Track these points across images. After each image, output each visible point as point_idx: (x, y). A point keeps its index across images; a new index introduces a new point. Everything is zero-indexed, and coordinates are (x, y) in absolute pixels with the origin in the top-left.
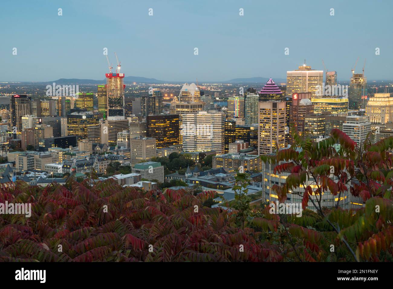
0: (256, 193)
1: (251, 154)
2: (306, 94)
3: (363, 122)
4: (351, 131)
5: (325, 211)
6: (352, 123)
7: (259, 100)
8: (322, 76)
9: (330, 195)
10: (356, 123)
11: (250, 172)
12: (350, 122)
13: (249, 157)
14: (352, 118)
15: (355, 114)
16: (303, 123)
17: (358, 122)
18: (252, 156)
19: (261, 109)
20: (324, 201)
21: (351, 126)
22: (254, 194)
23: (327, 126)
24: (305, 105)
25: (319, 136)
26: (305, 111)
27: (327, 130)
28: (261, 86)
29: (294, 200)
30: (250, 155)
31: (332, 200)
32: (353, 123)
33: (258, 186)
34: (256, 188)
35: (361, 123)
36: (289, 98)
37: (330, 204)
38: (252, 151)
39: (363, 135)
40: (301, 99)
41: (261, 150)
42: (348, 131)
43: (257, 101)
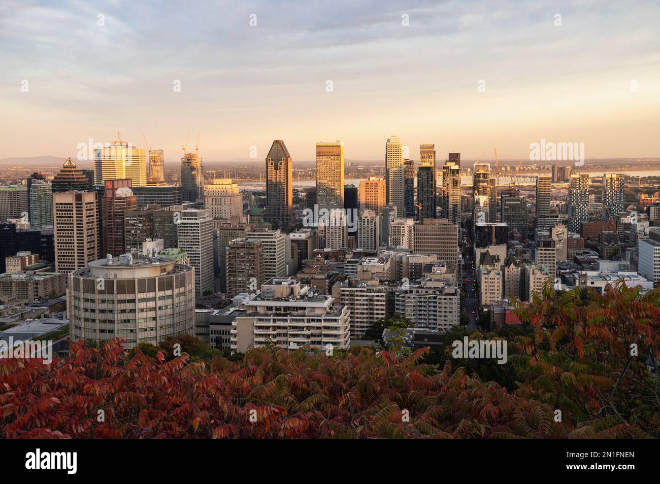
0: (58, 329)
1: (44, 271)
2: (124, 181)
3: (203, 218)
4: (188, 230)
5: (170, 342)
6: (189, 219)
7: (52, 190)
8: (145, 156)
9: (169, 320)
10: (194, 219)
11: (44, 298)
12: (186, 218)
13: (41, 275)
14: (189, 213)
15: (192, 207)
16: (123, 222)
17: (197, 218)
18: (45, 275)
19: (57, 204)
20: (161, 327)
21: (188, 223)
22: (56, 330)
23: (156, 225)
24: (124, 196)
25: (147, 239)
26: (124, 205)
27: (157, 229)
28: (52, 169)
29: (119, 332)
30: (43, 273)
31: (171, 326)
32: (191, 219)
33: (61, 318)
34: (57, 321)
35: (200, 218)
36: (100, 187)
37: (169, 331)
38: (46, 266)
39: (204, 234)
40: (117, 187)
41: (60, 264)
42: (184, 230)
43: (48, 192)
